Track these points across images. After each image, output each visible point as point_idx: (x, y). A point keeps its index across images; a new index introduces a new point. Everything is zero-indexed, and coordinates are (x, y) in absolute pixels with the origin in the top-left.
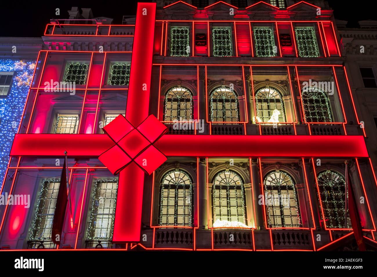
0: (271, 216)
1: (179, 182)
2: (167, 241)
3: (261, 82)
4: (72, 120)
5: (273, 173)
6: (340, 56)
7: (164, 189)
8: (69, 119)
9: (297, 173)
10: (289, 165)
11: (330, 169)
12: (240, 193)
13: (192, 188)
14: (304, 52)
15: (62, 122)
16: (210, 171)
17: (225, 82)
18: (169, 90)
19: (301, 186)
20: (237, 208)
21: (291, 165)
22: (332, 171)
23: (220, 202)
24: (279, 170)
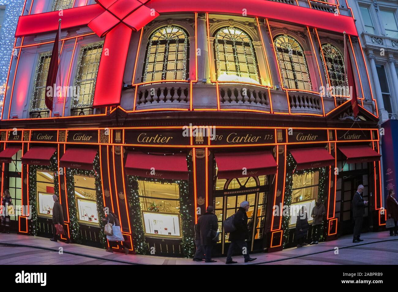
0: (285, 78)
1: (171, 37)
5: (282, 37)
7: (152, 45)
9: (304, 40)
10: (296, 32)
11: (330, 43)
12: (250, 50)
13: (188, 41)
16: (210, 26)
19: (309, 53)
20: (248, 64)
21: (298, 33)
22: (331, 45)
23: (225, 56)
24: (287, 35)
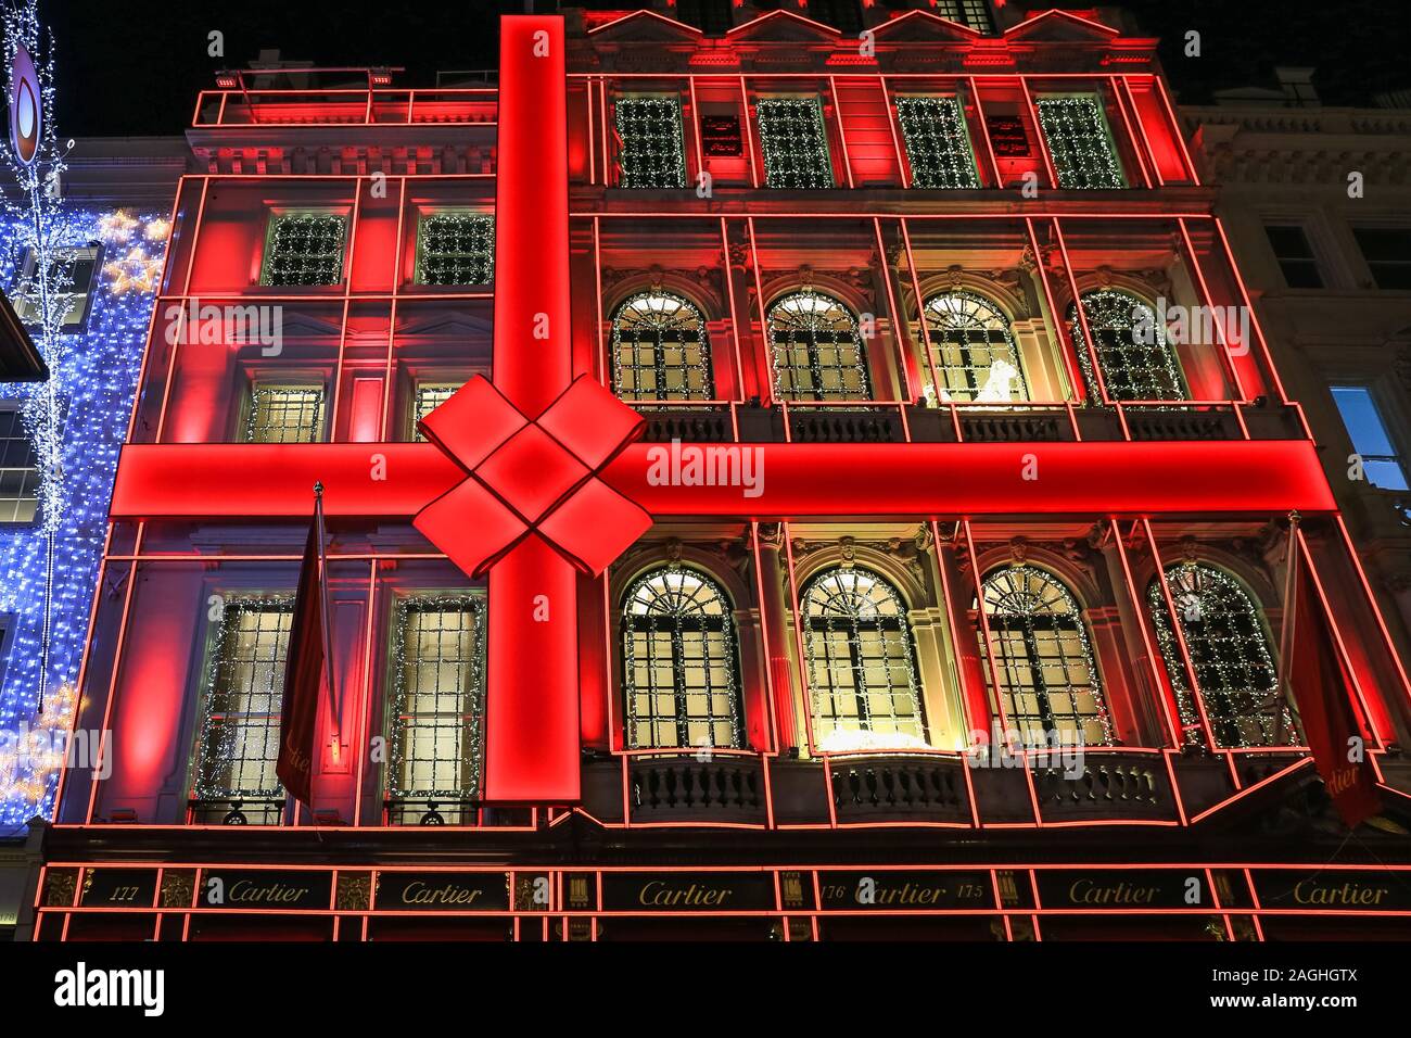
1: (684, 607)
2: (672, 801)
3: (935, 274)
4: (302, 402)
5: (1004, 575)
6: (1198, 184)
7: (634, 630)
8: (292, 397)
9: (1087, 572)
10: (1057, 547)
12: (897, 641)
13: (732, 626)
14: (1072, 173)
15: (270, 409)
17: (811, 274)
18: (624, 302)
19: (1105, 616)
20: (891, 690)
21: (1064, 547)
22: (1201, 565)
23: (829, 671)
24: (1023, 564)
